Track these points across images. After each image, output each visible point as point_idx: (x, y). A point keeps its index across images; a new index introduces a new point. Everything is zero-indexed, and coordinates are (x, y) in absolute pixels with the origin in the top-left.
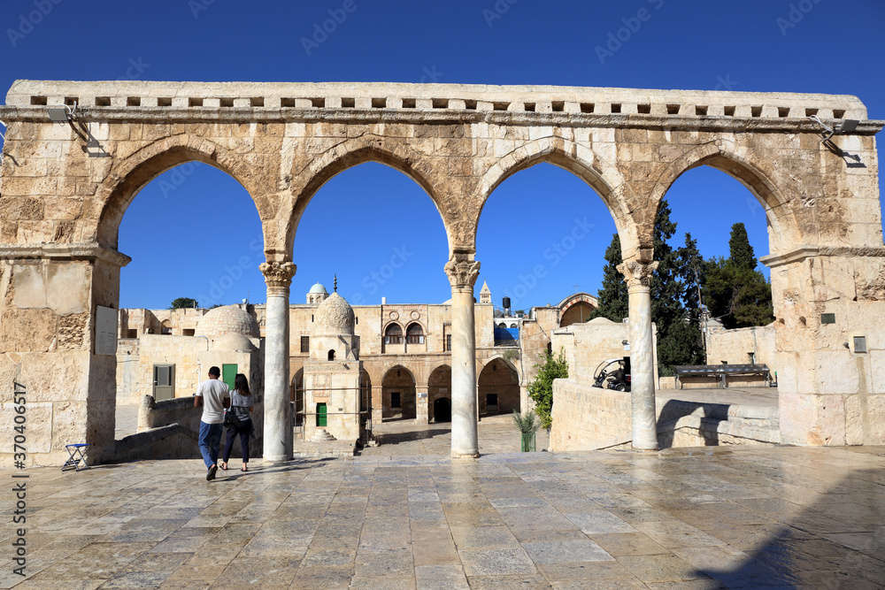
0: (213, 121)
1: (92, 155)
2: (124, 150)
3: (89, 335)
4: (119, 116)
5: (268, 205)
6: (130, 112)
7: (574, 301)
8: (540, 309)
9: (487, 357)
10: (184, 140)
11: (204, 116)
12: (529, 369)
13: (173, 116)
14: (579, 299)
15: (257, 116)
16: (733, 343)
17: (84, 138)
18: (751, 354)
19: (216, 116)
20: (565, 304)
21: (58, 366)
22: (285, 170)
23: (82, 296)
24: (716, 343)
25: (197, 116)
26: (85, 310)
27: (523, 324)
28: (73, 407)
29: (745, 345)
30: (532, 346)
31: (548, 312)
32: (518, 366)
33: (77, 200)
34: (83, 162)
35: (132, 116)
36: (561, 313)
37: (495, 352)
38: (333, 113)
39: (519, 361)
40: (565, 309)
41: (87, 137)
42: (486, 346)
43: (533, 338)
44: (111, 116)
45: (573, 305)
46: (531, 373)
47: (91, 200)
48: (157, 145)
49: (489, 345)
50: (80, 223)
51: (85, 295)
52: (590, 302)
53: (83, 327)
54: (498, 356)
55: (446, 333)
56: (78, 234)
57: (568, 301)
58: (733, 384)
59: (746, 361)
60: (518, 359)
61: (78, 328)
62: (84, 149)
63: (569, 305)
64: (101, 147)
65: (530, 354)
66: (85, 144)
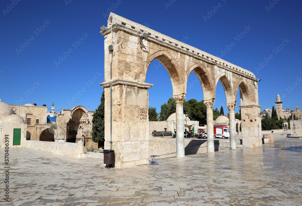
0: (171, 49)
1: (144, 51)
2: (151, 52)
3: (148, 117)
4: (152, 39)
5: (183, 79)
6: (155, 39)
7: (77, 108)
8: (65, 110)
9: (44, 128)
10: (165, 53)
11: (171, 47)
12: (60, 133)
13: (164, 44)
14: (79, 108)
15: (181, 51)
16: (159, 125)
17: (141, 44)
18: (165, 129)
19: (173, 48)
20: (74, 109)
21: (141, 128)
22: (186, 69)
23: (146, 102)
24: (152, 125)
25: (169, 46)
26: (147, 107)
27: (59, 116)
28: (145, 143)
29: (163, 126)
30: (61, 124)
31: (68, 111)
32: (55, 131)
33: (140, 66)
34: (141, 53)
35: (155, 41)
36: (73, 112)
37: (47, 126)
38: (195, 55)
39: (56, 130)
40: (74, 111)
41: (142, 44)
42: (43, 124)
43: (62, 121)
44: (150, 39)
45: (77, 110)
46: (60, 134)
47: (144, 67)
48: (159, 52)
49: (45, 123)
50: (141, 75)
51: (147, 102)
52: (83, 109)
53: (146, 113)
54: (48, 127)
55: (27, 118)
56: (141, 79)
57: (75, 108)
58: (165, 137)
59: (164, 130)
60: (55, 129)
61: (145, 114)
62: (141, 48)
63: (76, 109)
64: (146, 49)
65: (61, 127)
66: (141, 46)
